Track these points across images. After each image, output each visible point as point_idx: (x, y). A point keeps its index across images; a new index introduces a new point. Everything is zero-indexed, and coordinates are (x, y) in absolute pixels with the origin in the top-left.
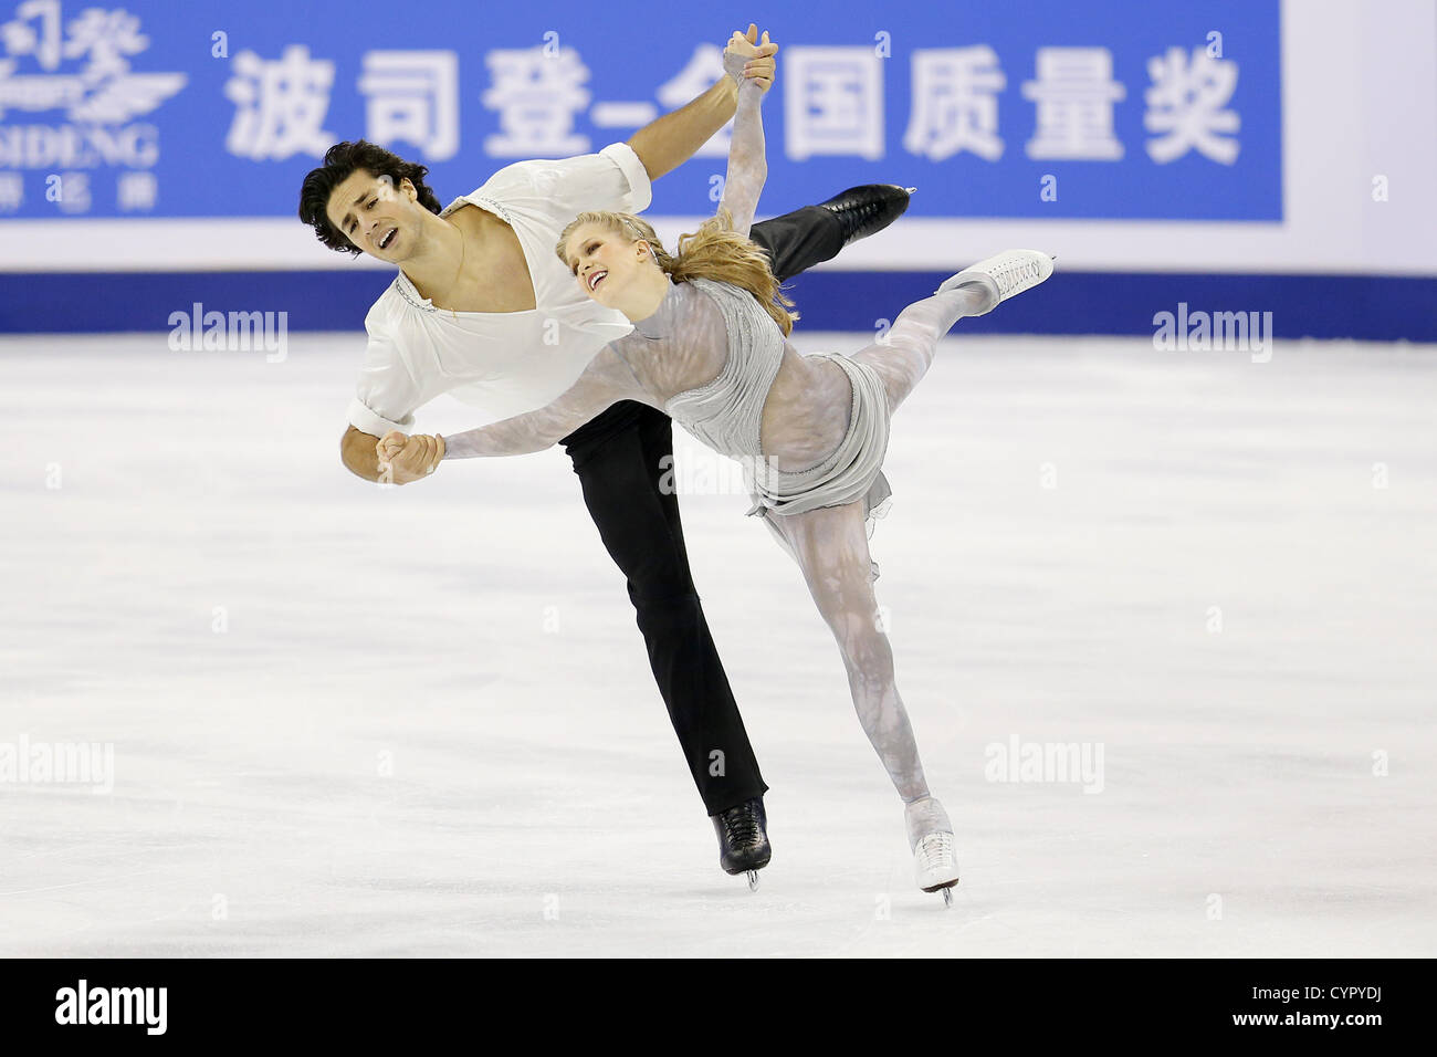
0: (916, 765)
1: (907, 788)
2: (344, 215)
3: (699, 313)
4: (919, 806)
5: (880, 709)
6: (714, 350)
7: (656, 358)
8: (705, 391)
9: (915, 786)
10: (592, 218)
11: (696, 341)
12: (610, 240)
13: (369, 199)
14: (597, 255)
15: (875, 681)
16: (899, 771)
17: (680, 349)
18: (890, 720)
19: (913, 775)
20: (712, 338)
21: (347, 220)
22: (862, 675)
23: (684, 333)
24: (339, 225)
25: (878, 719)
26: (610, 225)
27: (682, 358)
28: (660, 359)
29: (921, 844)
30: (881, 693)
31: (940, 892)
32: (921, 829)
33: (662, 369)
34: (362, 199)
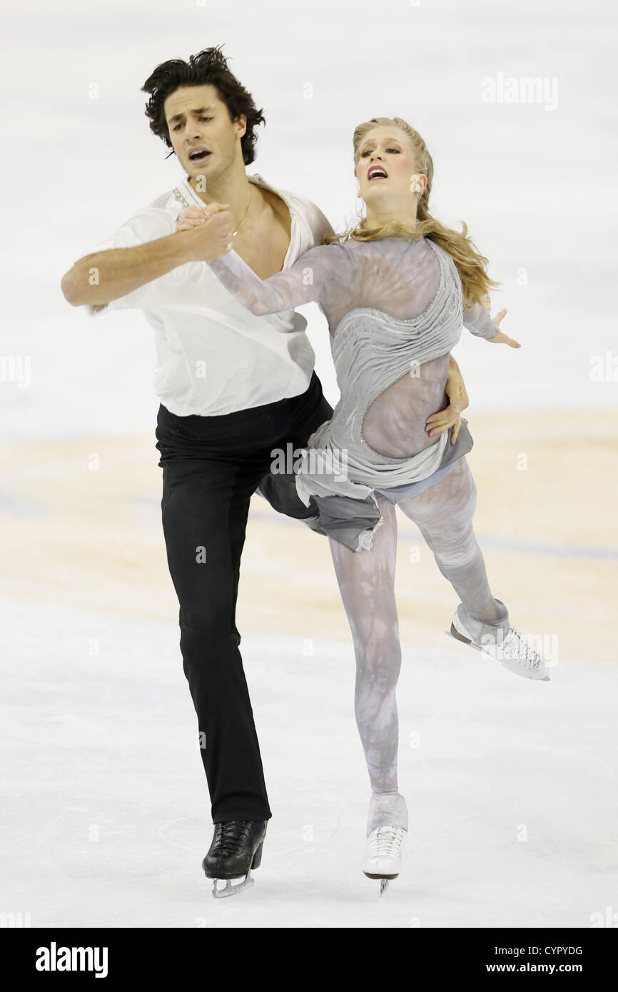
0: (393, 763)
1: (380, 781)
2: (178, 113)
3: (425, 265)
4: (386, 799)
5: (379, 709)
6: (418, 297)
7: (375, 268)
8: (393, 323)
9: (388, 782)
10: (408, 130)
11: (411, 281)
12: (407, 155)
13: (205, 115)
14: (391, 157)
15: (382, 684)
16: (378, 765)
17: (397, 276)
18: (384, 719)
19: (389, 771)
20: (423, 289)
21: (178, 118)
22: (373, 676)
23: (406, 267)
24: (169, 117)
25: (374, 717)
26: (417, 145)
27: (394, 284)
28: (378, 271)
29: (376, 832)
30: (384, 696)
31: (379, 881)
32: (380, 819)
33: (374, 283)
34: (201, 111)
